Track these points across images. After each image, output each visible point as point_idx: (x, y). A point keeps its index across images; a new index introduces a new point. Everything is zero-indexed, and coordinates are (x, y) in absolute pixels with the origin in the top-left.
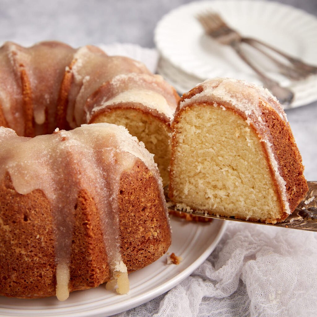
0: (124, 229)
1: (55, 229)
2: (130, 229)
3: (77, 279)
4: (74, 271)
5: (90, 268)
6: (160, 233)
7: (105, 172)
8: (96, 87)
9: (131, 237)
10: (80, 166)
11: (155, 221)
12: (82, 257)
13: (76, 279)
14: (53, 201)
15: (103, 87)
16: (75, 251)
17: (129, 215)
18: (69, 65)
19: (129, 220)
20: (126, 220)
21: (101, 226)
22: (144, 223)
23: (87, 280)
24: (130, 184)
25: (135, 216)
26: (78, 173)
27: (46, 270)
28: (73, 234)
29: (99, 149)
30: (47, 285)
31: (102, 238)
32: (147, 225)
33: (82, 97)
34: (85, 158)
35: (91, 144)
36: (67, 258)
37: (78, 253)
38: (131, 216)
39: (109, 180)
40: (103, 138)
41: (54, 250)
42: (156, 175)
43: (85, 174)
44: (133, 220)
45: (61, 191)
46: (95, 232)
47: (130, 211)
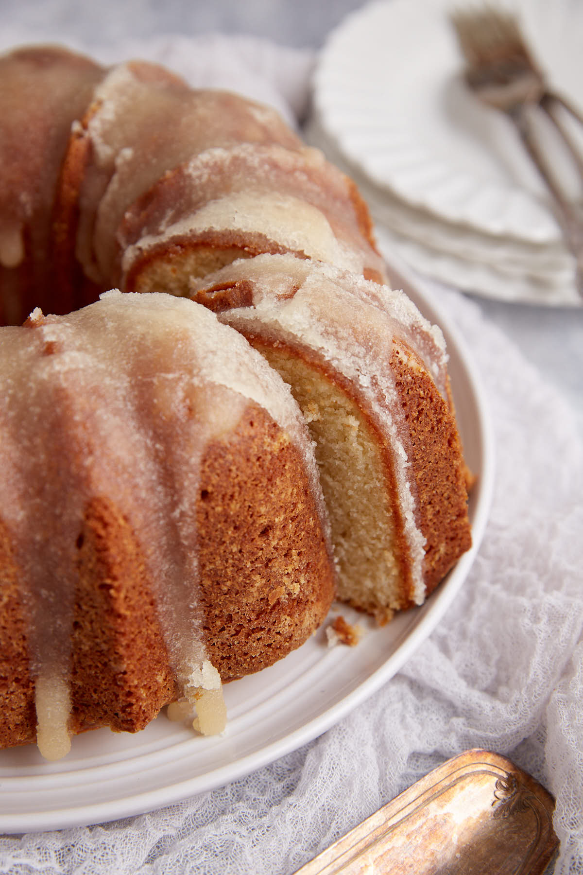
0: (212, 584)
1: (26, 596)
2: (229, 583)
3: (89, 711)
4: (81, 693)
5: (123, 689)
6: (308, 581)
7: (160, 442)
8: (147, 179)
9: (231, 602)
10: (90, 430)
11: (295, 557)
12: (101, 663)
13: (87, 711)
14: (18, 526)
15: (166, 183)
16: (83, 647)
17: (225, 552)
18: (82, 116)
19: (227, 562)
20: (218, 562)
21: (148, 583)
22: (267, 566)
23: (117, 714)
24: (228, 473)
25: (240, 551)
26: (86, 450)
27: (7, 694)
28: (76, 607)
29: (144, 375)
30: (11, 726)
31: (153, 612)
32: (274, 569)
33: (114, 205)
34: (107, 405)
35: (124, 362)
36: (63, 664)
37: (89, 652)
38: (231, 553)
39: (171, 466)
40: (157, 343)
41: (26, 645)
42: (298, 439)
43: (103, 454)
44: (237, 562)
45: (38, 500)
46: (132, 603)
47: (228, 542)
